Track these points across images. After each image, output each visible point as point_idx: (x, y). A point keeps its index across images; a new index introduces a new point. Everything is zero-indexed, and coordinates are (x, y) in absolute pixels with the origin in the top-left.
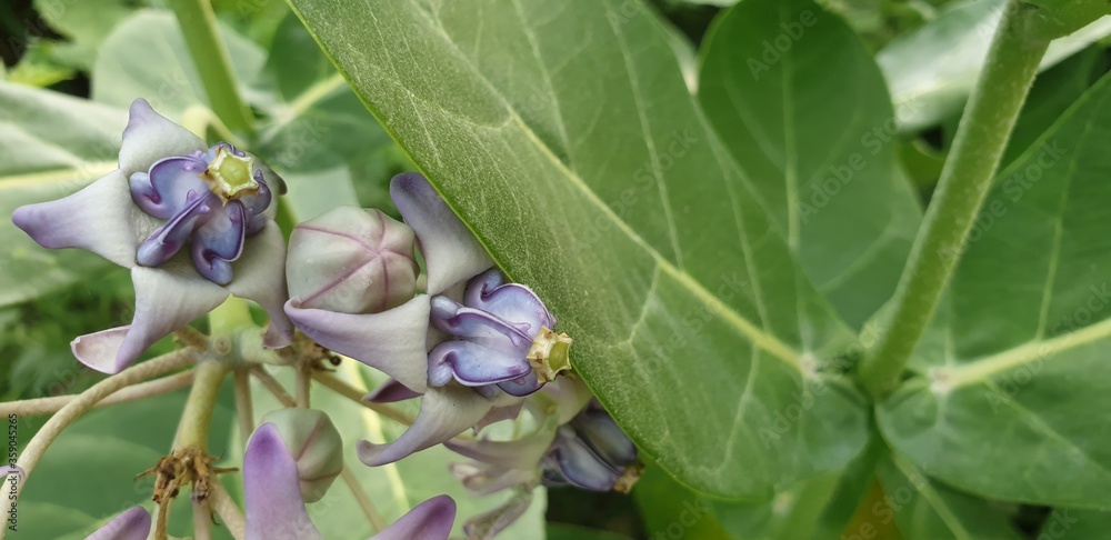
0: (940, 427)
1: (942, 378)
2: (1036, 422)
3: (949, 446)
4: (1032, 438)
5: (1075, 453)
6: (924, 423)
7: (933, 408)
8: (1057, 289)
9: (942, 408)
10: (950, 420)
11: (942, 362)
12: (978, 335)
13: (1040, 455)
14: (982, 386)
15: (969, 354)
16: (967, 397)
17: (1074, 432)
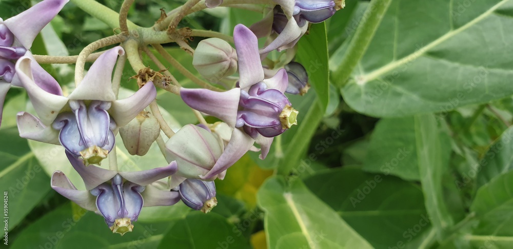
0: (363, 97)
1: (361, 79)
2: (399, 89)
3: (368, 102)
4: (398, 95)
5: (415, 97)
6: (358, 95)
7: (359, 89)
8: (399, 42)
9: (363, 90)
10: (366, 93)
11: (359, 73)
12: (372, 62)
13: (403, 100)
14: (376, 80)
15: (369, 69)
16: (371, 85)
17: (413, 89)
